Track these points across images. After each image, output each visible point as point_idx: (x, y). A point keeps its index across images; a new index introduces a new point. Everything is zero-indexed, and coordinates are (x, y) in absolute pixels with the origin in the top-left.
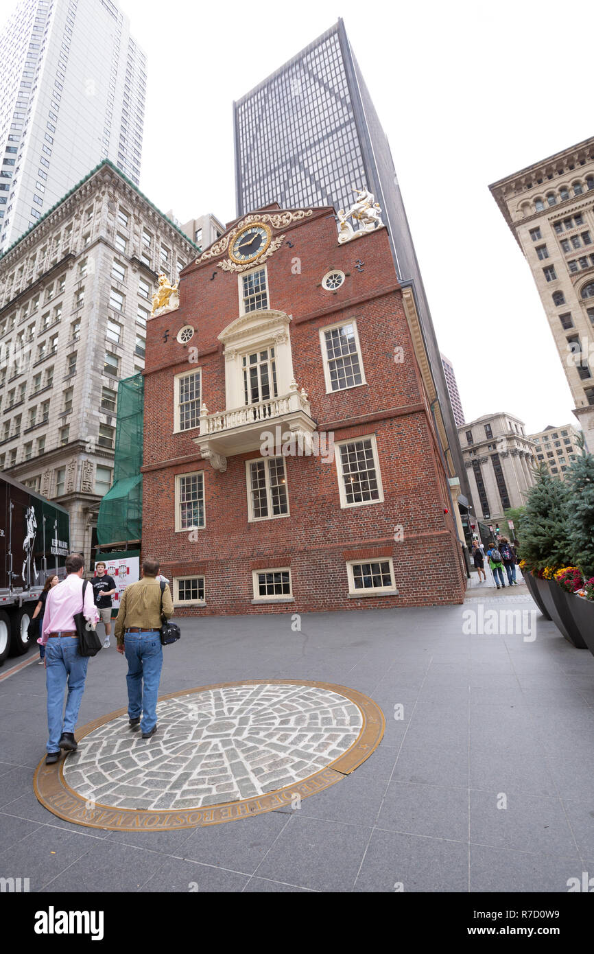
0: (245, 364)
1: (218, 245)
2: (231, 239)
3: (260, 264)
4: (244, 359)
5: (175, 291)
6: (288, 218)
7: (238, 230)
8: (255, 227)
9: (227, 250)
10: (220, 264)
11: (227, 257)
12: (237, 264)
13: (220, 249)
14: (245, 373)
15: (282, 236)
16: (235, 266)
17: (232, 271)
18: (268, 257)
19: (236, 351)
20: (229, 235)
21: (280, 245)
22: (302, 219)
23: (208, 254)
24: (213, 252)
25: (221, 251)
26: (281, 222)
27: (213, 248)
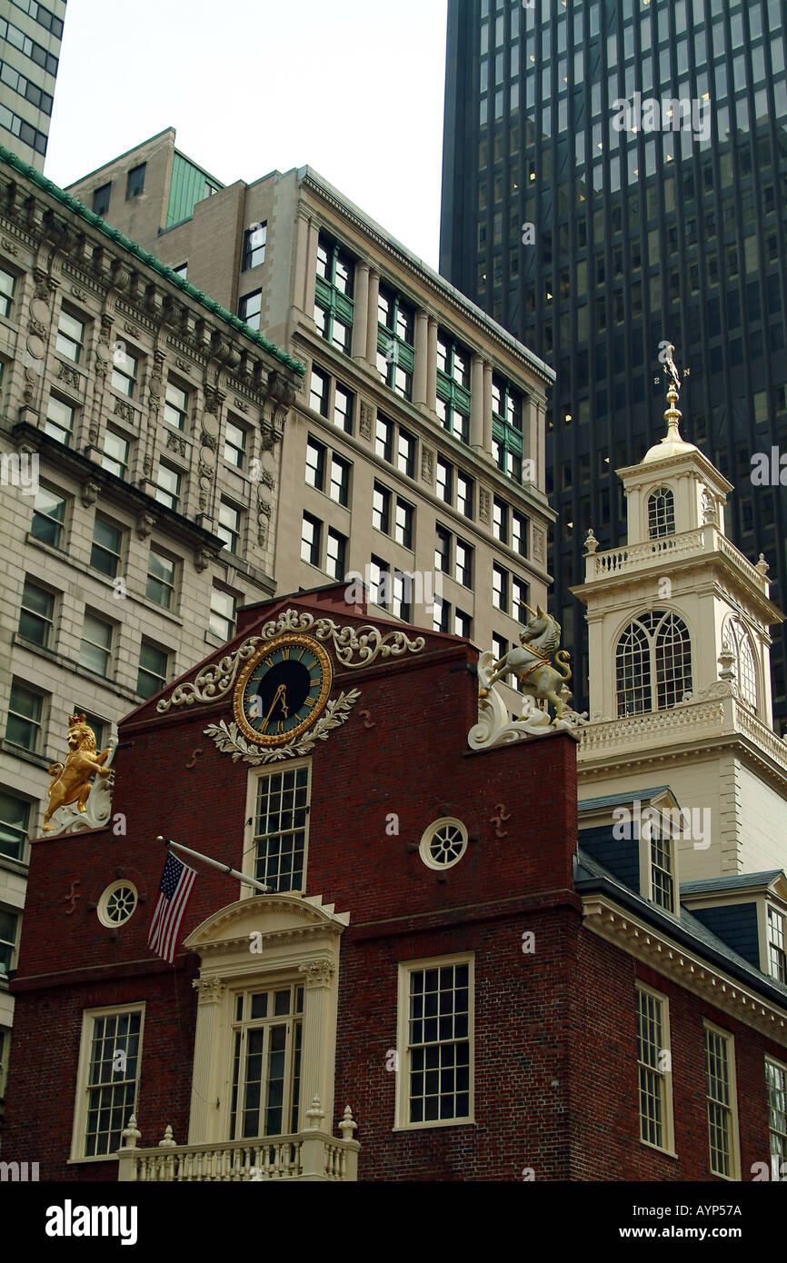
0: (239, 1018)
1: (213, 671)
2: (243, 662)
3: (298, 756)
4: (240, 1000)
5: (104, 775)
6: (372, 644)
7: (261, 643)
8: (300, 646)
9: (232, 692)
10: (212, 729)
11: (230, 718)
12: (249, 743)
13: (216, 684)
14: (238, 1036)
15: (354, 694)
16: (244, 746)
17: (236, 755)
18: (317, 740)
19: (223, 981)
20: (239, 653)
21: (344, 717)
22: (400, 656)
23: (188, 691)
24: (201, 688)
25: (218, 691)
26: (356, 651)
27: (200, 679)
